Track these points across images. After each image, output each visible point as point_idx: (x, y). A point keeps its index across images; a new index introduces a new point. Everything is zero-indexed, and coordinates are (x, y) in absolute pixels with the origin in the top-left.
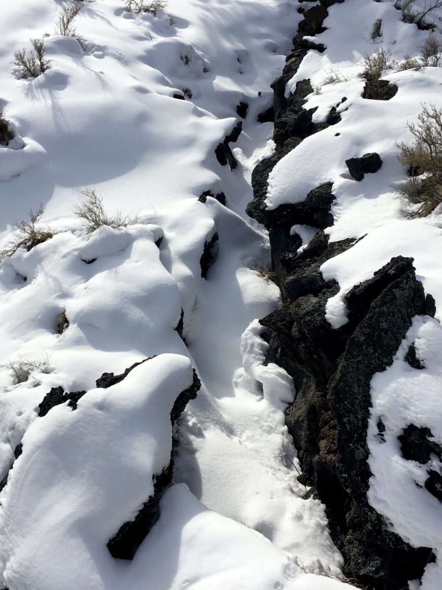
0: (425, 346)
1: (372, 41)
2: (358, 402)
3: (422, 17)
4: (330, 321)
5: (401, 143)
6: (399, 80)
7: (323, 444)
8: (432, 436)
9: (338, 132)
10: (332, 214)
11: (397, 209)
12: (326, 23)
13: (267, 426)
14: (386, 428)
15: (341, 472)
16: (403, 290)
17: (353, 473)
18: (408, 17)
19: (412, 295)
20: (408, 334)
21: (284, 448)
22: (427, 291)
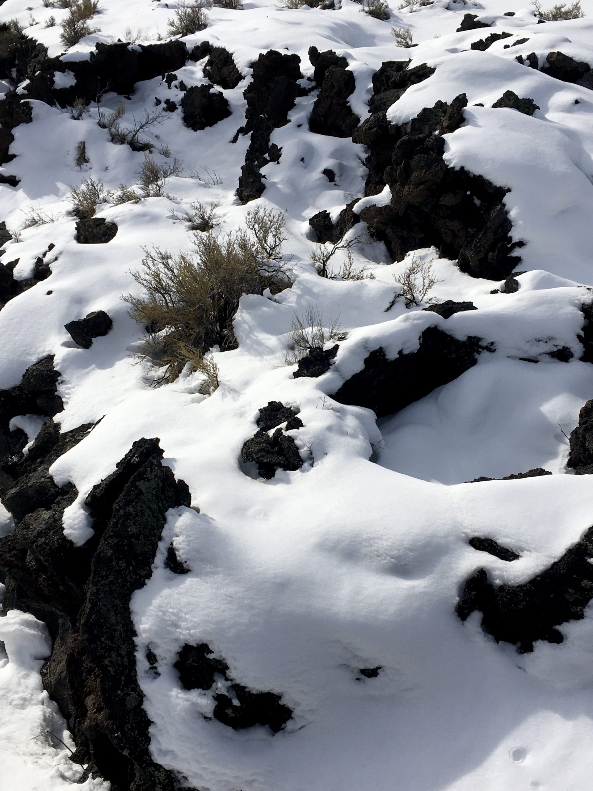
0: (185, 544)
1: (78, 168)
2: (118, 634)
3: (134, 136)
4: (70, 538)
5: (129, 296)
6: (117, 217)
7: (90, 701)
8: (211, 652)
9: (50, 289)
10: (60, 395)
11: (139, 377)
12: (13, 149)
13: (18, 699)
14: (158, 658)
15: (112, 732)
16: (149, 480)
17: (128, 728)
18: (117, 137)
19: (161, 485)
20: (164, 533)
21: (47, 721)
22: (178, 475)
